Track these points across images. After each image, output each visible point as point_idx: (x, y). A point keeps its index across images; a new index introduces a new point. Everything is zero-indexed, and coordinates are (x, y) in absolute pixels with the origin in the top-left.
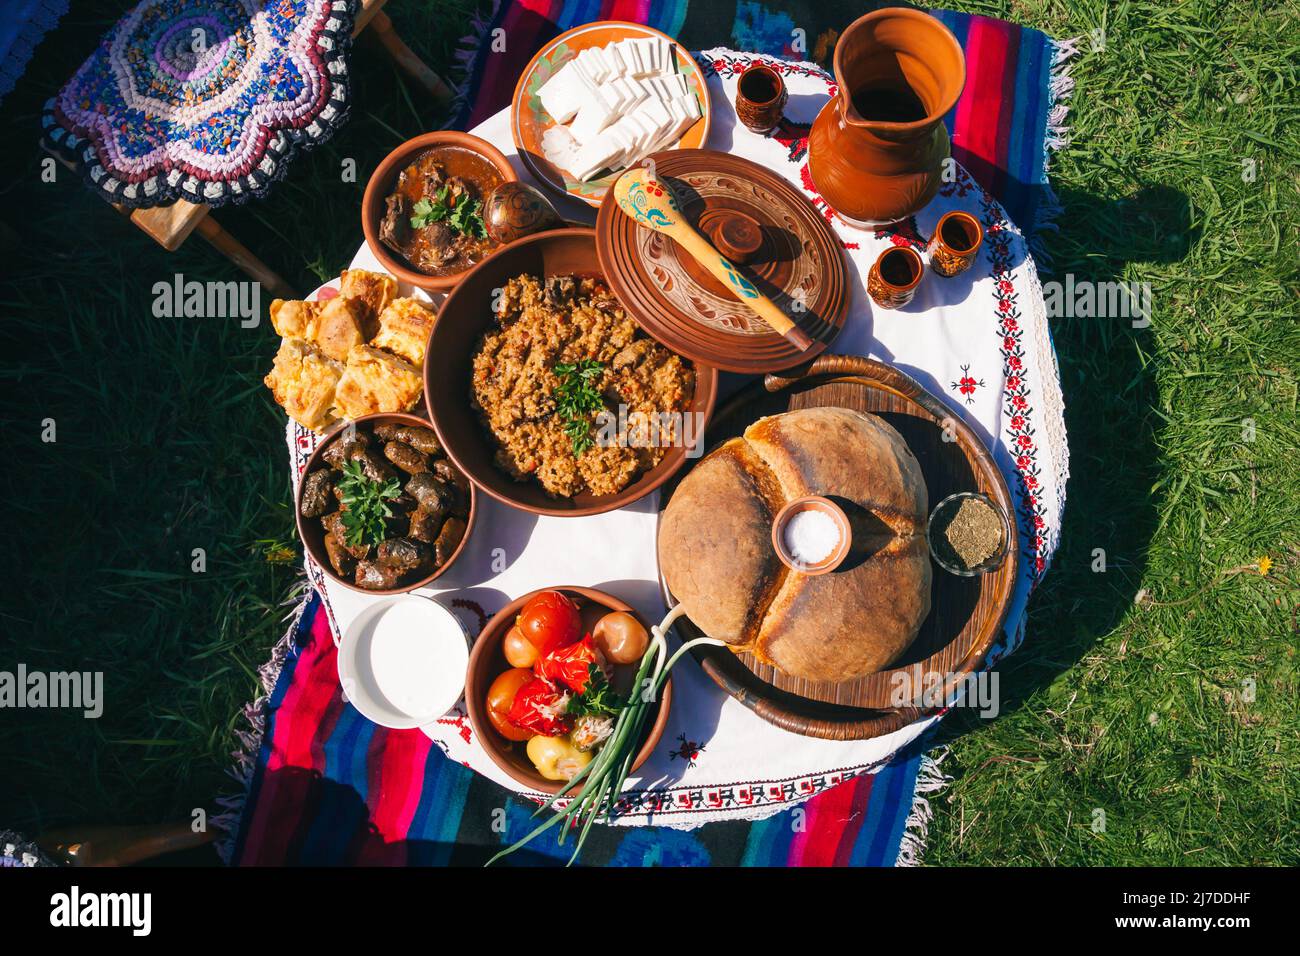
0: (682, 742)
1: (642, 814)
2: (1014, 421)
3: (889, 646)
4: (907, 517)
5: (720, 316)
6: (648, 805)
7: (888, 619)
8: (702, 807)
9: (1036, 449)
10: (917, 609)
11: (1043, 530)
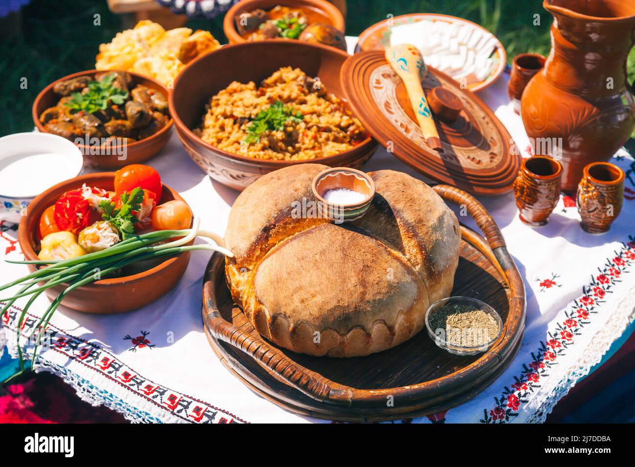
1: (67, 355)
2: (569, 322)
3: (340, 296)
4: (421, 247)
5: (397, 117)
7: (353, 274)
8: (113, 375)
9: (573, 343)
10: (379, 293)
11: (534, 384)
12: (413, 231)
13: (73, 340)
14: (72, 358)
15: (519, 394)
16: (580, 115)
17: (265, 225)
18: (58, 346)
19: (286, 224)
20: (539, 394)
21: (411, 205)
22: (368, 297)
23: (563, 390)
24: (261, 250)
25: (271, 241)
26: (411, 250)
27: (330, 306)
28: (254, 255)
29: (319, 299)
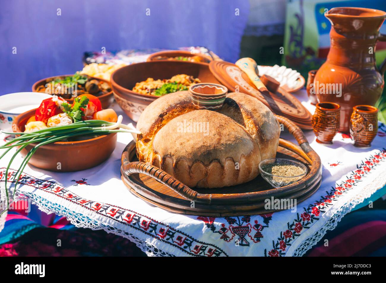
0: (83, 180)
1: (35, 187)
2: (349, 180)
3: (205, 140)
4: (256, 124)
5: (242, 83)
6: (41, 186)
8: (61, 195)
9: (352, 189)
10: (230, 140)
11: (328, 203)
12: (250, 115)
13: (40, 181)
14: (37, 188)
15: (319, 207)
16: (350, 78)
17: (160, 113)
18: (29, 183)
19: (173, 112)
20: (332, 209)
21: (249, 102)
22: (222, 142)
23: (347, 209)
24: (158, 127)
25: (163, 122)
26: (250, 125)
27: (199, 146)
28: (153, 130)
29: (192, 142)
